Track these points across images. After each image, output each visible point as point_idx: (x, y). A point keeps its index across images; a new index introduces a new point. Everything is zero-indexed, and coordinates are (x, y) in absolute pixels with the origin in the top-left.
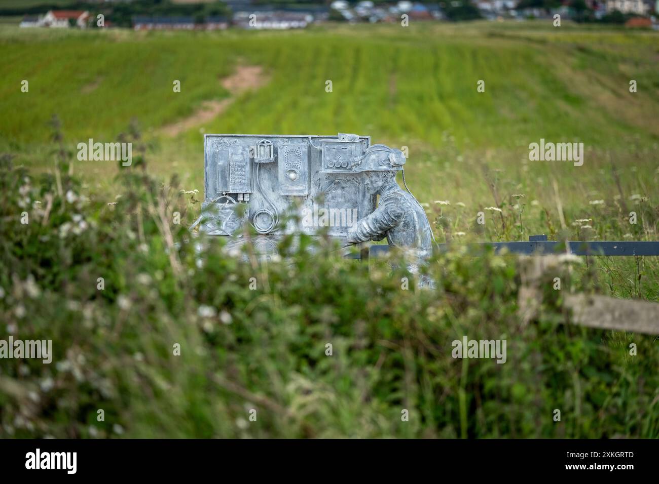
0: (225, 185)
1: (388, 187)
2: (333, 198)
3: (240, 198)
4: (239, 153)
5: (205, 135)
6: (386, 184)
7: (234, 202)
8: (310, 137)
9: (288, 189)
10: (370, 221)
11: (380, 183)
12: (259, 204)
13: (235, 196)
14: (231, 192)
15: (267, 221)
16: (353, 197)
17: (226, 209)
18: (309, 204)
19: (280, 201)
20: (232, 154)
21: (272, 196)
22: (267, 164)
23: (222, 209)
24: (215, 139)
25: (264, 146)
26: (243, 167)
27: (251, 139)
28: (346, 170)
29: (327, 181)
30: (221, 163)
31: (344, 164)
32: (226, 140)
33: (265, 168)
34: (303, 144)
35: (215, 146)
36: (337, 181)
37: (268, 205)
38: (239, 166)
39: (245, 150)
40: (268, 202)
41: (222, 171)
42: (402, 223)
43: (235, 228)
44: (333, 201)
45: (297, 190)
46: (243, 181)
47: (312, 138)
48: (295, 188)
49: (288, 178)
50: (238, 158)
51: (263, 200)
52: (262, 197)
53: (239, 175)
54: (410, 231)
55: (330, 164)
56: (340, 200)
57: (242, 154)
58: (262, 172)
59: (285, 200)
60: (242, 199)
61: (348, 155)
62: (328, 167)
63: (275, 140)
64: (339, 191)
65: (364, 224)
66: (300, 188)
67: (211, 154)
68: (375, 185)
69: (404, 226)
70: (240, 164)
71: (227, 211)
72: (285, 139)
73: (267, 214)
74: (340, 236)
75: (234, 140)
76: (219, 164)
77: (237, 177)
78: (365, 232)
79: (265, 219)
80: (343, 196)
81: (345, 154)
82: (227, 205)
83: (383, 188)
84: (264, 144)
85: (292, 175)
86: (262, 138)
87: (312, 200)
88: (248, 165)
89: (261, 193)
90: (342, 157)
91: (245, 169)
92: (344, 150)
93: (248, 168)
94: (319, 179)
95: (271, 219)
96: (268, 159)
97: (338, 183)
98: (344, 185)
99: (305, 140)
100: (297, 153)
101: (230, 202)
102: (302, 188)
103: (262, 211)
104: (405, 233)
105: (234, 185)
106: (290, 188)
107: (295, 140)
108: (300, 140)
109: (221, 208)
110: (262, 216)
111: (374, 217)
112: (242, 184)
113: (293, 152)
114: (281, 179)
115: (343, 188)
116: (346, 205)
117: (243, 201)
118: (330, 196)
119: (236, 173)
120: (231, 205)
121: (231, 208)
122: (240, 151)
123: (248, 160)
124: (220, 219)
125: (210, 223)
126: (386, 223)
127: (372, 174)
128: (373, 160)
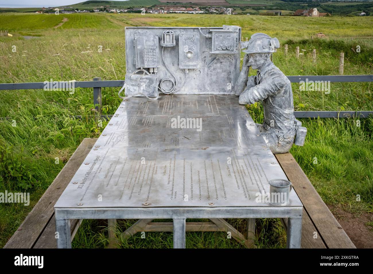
0: (143, 62)
1: (267, 64)
2: (214, 69)
3: (151, 71)
4: (151, 40)
5: (125, 28)
6: (266, 62)
7: (148, 73)
8: (200, 28)
9: (186, 64)
10: (260, 91)
11: (262, 62)
12: (163, 74)
13: (148, 69)
14: (146, 67)
15: (169, 85)
16: (228, 68)
17: (143, 79)
18: (198, 74)
19: (178, 72)
20: (146, 41)
21: (173, 69)
22: (169, 47)
23: (141, 79)
24: (132, 30)
25: (169, 35)
26: (154, 49)
27: (158, 30)
28: (230, 52)
29: (210, 58)
30: (139, 47)
31: (229, 47)
32: (140, 31)
33: (167, 50)
34: (194, 33)
35: (132, 36)
36: (217, 58)
37: (169, 74)
38: (151, 49)
39: (155, 38)
40: (169, 72)
41: (140, 53)
42: (283, 91)
43: (151, 92)
44: (214, 71)
45: (192, 65)
46: (155, 60)
47: (201, 29)
48: (191, 63)
49: (186, 57)
50: (151, 43)
51: (167, 71)
52: (166, 69)
53: (151, 55)
54: (287, 96)
55: (219, 47)
56: (219, 71)
57: (153, 40)
58: (165, 52)
59: (181, 71)
60: (153, 72)
61: (231, 40)
62: (217, 49)
63: (174, 30)
64: (219, 65)
65: (256, 92)
66: (194, 63)
67: (130, 40)
68: (258, 63)
69: (284, 93)
70: (152, 48)
71: (144, 80)
72: (182, 30)
73: (169, 80)
74: (218, 94)
75: (146, 30)
76: (138, 48)
77: (150, 57)
78: (256, 98)
79: (168, 84)
80: (221, 68)
81: (229, 40)
82: (144, 76)
83: (264, 64)
84: (169, 34)
85: (189, 55)
86: (165, 29)
87: (200, 71)
88: (158, 48)
89: (165, 66)
90: (227, 42)
91: (156, 51)
92: (229, 37)
93: (157, 50)
94: (205, 57)
95: (171, 84)
96: (173, 44)
97: (218, 59)
98: (222, 61)
99: (196, 30)
100: (192, 40)
101: (146, 74)
102: (195, 64)
103: (166, 79)
104: (284, 98)
105: (148, 62)
106: (188, 63)
107: (189, 30)
108: (192, 30)
109: (139, 78)
110: (166, 82)
111: (263, 87)
112: (153, 61)
113: (189, 39)
114: (181, 57)
115: (221, 62)
116: (223, 74)
117: (153, 73)
118: (212, 68)
119: (149, 54)
120: (147, 76)
121: (147, 78)
122: (152, 39)
123: (157, 45)
124: (139, 86)
125: (132, 88)
126: (273, 91)
127: (257, 55)
128: (259, 45)
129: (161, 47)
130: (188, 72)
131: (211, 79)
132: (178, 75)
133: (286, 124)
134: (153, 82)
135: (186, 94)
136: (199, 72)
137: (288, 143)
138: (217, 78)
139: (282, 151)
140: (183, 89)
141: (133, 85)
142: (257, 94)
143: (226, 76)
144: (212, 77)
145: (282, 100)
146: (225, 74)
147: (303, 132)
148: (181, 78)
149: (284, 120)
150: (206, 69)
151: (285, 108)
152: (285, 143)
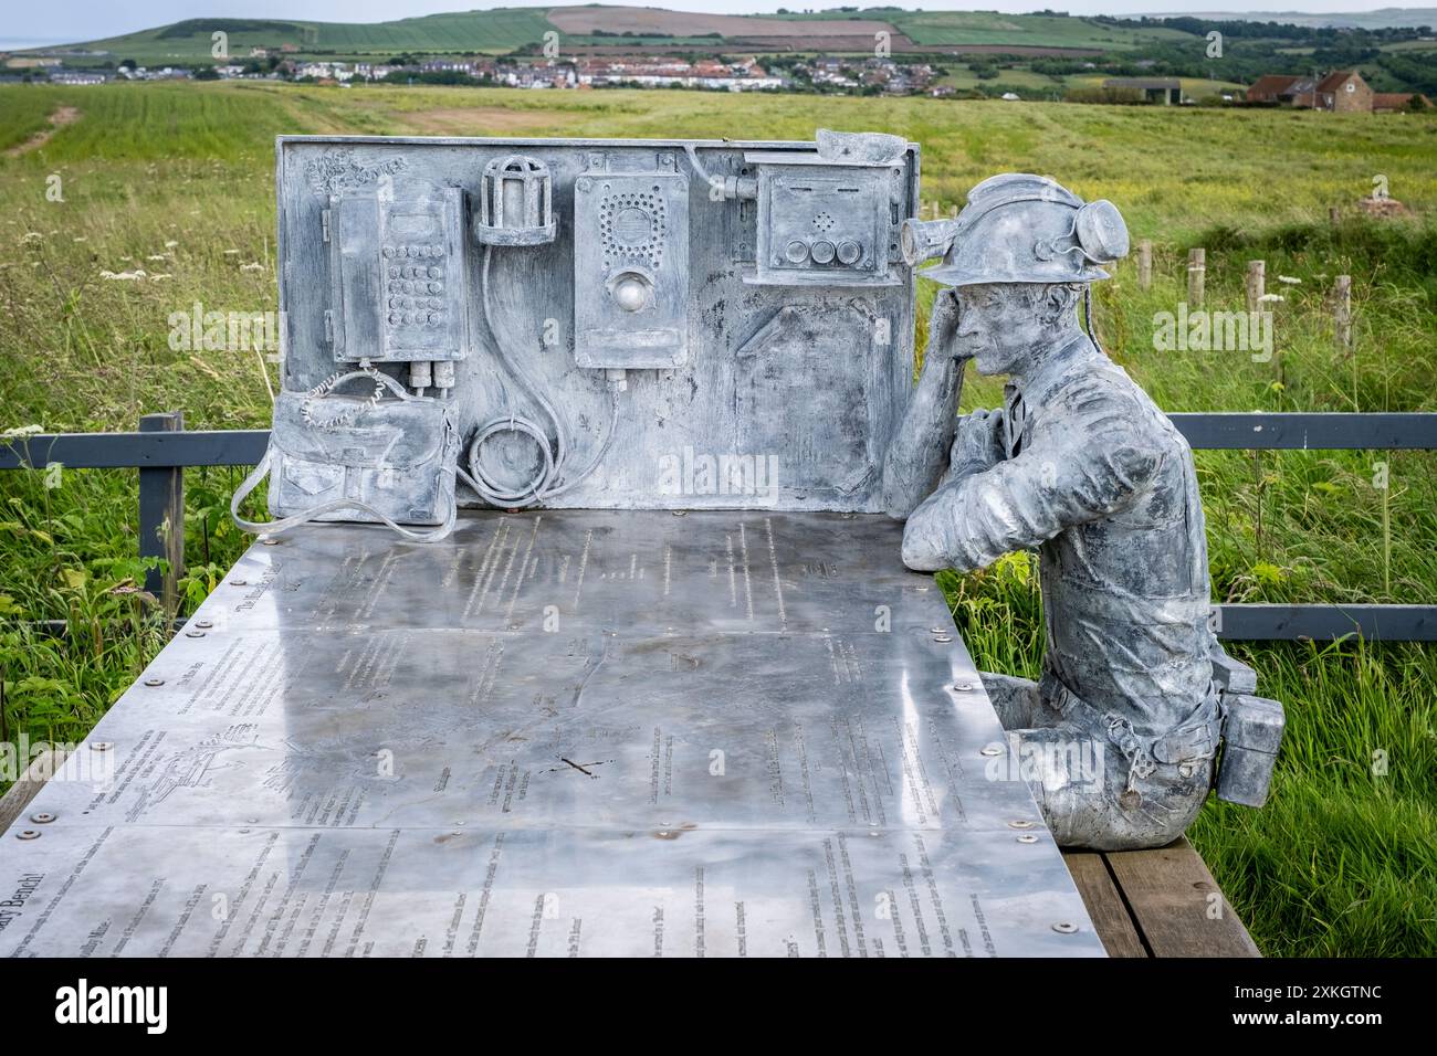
0: (371, 332)
1: (1058, 347)
2: (771, 372)
3: (421, 378)
4: (418, 210)
5: (279, 139)
6: (1054, 336)
7: (402, 393)
8: (690, 144)
9: (613, 344)
10: (1017, 493)
11: (1032, 332)
12: (490, 395)
13: (403, 371)
14: (389, 356)
15: (521, 458)
16: (848, 369)
17: (371, 422)
18: (682, 397)
19: (569, 385)
20: (392, 213)
21: (539, 370)
22: (520, 249)
23: (359, 423)
24: (316, 154)
25: (521, 181)
26: (436, 260)
27: (459, 153)
28: (854, 276)
29: (750, 312)
30: (351, 248)
31: (848, 252)
32: (359, 156)
33: (511, 264)
34: (660, 173)
35: (317, 183)
36: (788, 310)
37: (522, 399)
38: (421, 259)
39: (442, 198)
40: (522, 387)
41: (357, 279)
42: (1149, 497)
43: (413, 496)
44: (771, 383)
45: (645, 349)
46: (438, 317)
47: (698, 150)
48: (639, 340)
49: (610, 303)
50: (417, 227)
51: (507, 382)
52: (501, 372)
53: (418, 293)
54: (1171, 524)
55: (795, 252)
56: (798, 380)
57: (432, 211)
58: (501, 278)
59: (589, 383)
60: (428, 383)
61: (861, 214)
62: (782, 261)
63: (551, 156)
64: (795, 348)
65: (994, 503)
66: (658, 339)
67: (303, 211)
68: (1009, 340)
69: (1153, 509)
70: (426, 250)
71: (379, 429)
72: (590, 155)
73: (522, 433)
74: (795, 512)
75: (394, 156)
76: (344, 251)
77: (412, 300)
78: (998, 536)
80: (808, 364)
81: (851, 211)
82: (376, 408)
83: (1040, 347)
84: (520, 175)
85: (631, 293)
86: (501, 151)
87: (690, 380)
88: (458, 252)
89: (500, 355)
90: (838, 223)
91: (444, 266)
92: (847, 196)
93: (455, 265)
94: (721, 304)
95: (534, 451)
96: (538, 231)
97: (794, 317)
98: (813, 326)
99: (670, 157)
100: (647, 209)
101: (389, 394)
102: (664, 341)
103: (504, 426)
104: (1151, 535)
105: (401, 329)
106: (622, 340)
107: (632, 157)
108: (649, 157)
109: (351, 419)
110: (502, 440)
111: (1038, 477)
112: (431, 327)
113: (631, 203)
114: (586, 305)
115: (810, 336)
116: (821, 397)
117: (433, 390)
118: (761, 365)
119: (410, 284)
120: (394, 409)
121: (392, 421)
122: (424, 201)
123: (456, 235)
124: (348, 461)
125: (308, 474)
126: (1091, 499)
127: (1003, 293)
128: (1015, 239)
129: (475, 248)
130: (623, 385)
131: (755, 425)
132: (570, 403)
133: (1167, 685)
134: (426, 439)
135: (615, 511)
136: (688, 389)
137: (1176, 790)
138: (788, 420)
139: (1148, 833)
140: (596, 481)
141: (314, 457)
142: (1003, 513)
143: (838, 413)
144: (761, 414)
145: (1145, 548)
146: (833, 397)
147: (1260, 727)
148: (585, 421)
149: (1156, 661)
150: (727, 371)
151: (1162, 593)
152: (1161, 790)
